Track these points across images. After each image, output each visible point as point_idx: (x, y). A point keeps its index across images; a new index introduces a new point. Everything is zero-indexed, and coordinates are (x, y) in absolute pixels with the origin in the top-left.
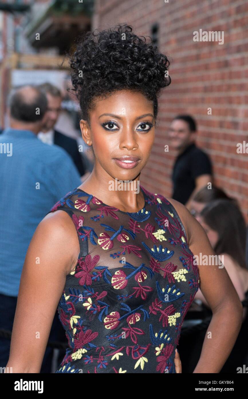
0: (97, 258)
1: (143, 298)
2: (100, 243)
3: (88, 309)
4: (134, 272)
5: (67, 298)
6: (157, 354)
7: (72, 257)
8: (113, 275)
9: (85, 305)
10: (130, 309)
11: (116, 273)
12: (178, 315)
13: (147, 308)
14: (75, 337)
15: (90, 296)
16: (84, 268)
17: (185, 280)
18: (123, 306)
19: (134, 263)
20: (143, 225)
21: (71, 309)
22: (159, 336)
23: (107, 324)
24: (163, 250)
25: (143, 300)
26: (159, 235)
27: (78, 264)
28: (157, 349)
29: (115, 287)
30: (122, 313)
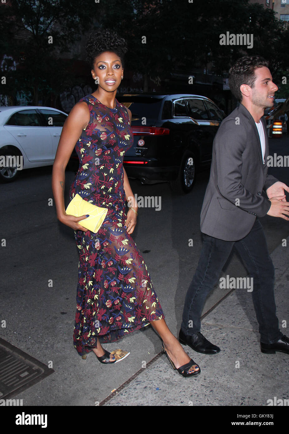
0: (96, 125)
1: (112, 145)
2: (98, 119)
3: (89, 146)
4: (110, 134)
5: (80, 140)
6: (117, 167)
7: (87, 122)
8: (102, 134)
9: (87, 144)
10: (106, 149)
11: (103, 133)
12: (124, 152)
13: (113, 149)
14: (83, 159)
15: (90, 141)
16: (90, 128)
17: (129, 139)
18: (103, 147)
19: (110, 130)
20: (115, 114)
21: (81, 145)
22: (117, 160)
23: (97, 153)
24: (121, 126)
25: (113, 146)
26: (120, 120)
27: (88, 126)
28: (117, 165)
29: (101, 139)
30: (103, 149)
